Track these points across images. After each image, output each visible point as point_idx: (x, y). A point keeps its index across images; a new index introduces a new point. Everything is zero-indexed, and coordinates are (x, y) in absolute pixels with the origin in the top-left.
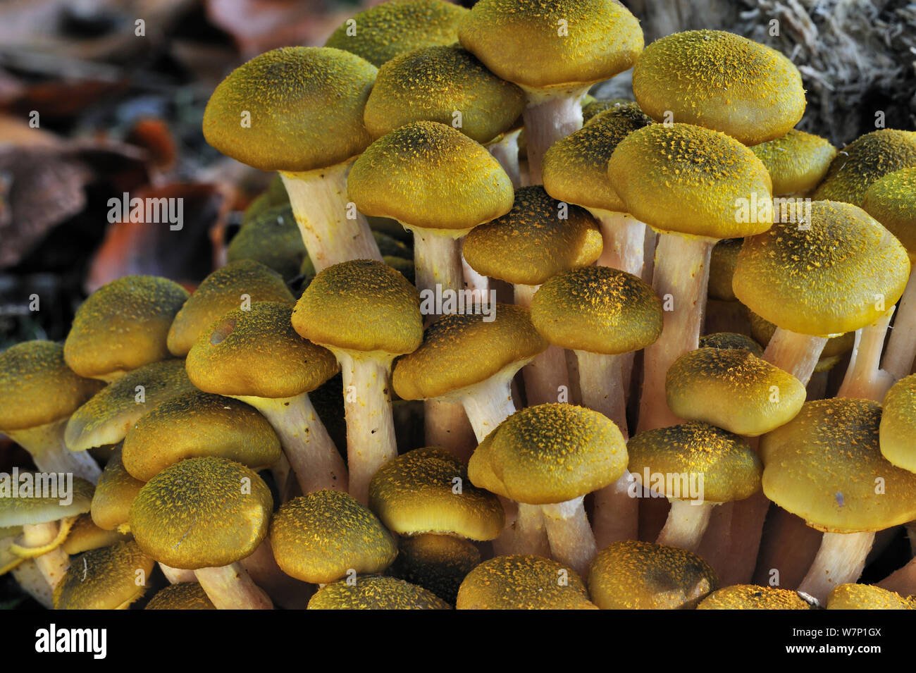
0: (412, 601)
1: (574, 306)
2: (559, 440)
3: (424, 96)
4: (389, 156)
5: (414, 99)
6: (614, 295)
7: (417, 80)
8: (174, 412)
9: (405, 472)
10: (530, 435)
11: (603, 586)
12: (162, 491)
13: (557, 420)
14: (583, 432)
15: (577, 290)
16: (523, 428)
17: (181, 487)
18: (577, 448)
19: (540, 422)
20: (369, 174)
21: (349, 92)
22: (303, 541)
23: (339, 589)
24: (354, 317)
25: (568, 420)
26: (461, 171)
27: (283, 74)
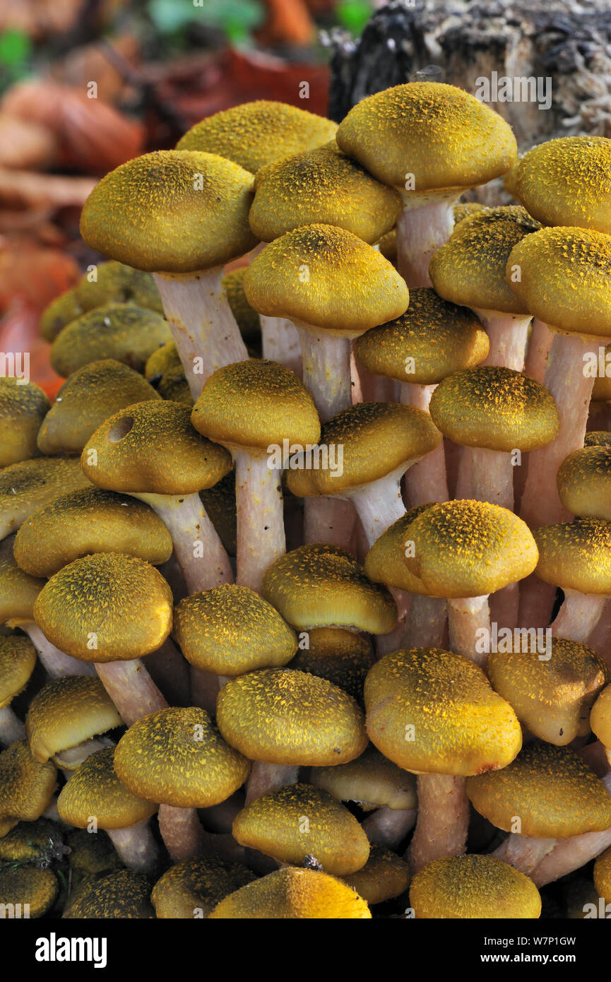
0: (324, 693)
1: (478, 405)
2: (477, 536)
3: (312, 200)
4: (290, 258)
5: (303, 203)
6: (516, 394)
7: (304, 184)
8: (71, 509)
9: (303, 567)
10: (447, 531)
11: (507, 678)
12: (72, 586)
13: (472, 516)
14: (498, 528)
15: (479, 390)
16: (439, 524)
17: (91, 582)
18: (494, 543)
19: (455, 518)
20: (271, 276)
21: (229, 194)
22: (212, 634)
23: (250, 682)
24: (259, 415)
25: (482, 516)
26: (362, 273)
27: (165, 177)
